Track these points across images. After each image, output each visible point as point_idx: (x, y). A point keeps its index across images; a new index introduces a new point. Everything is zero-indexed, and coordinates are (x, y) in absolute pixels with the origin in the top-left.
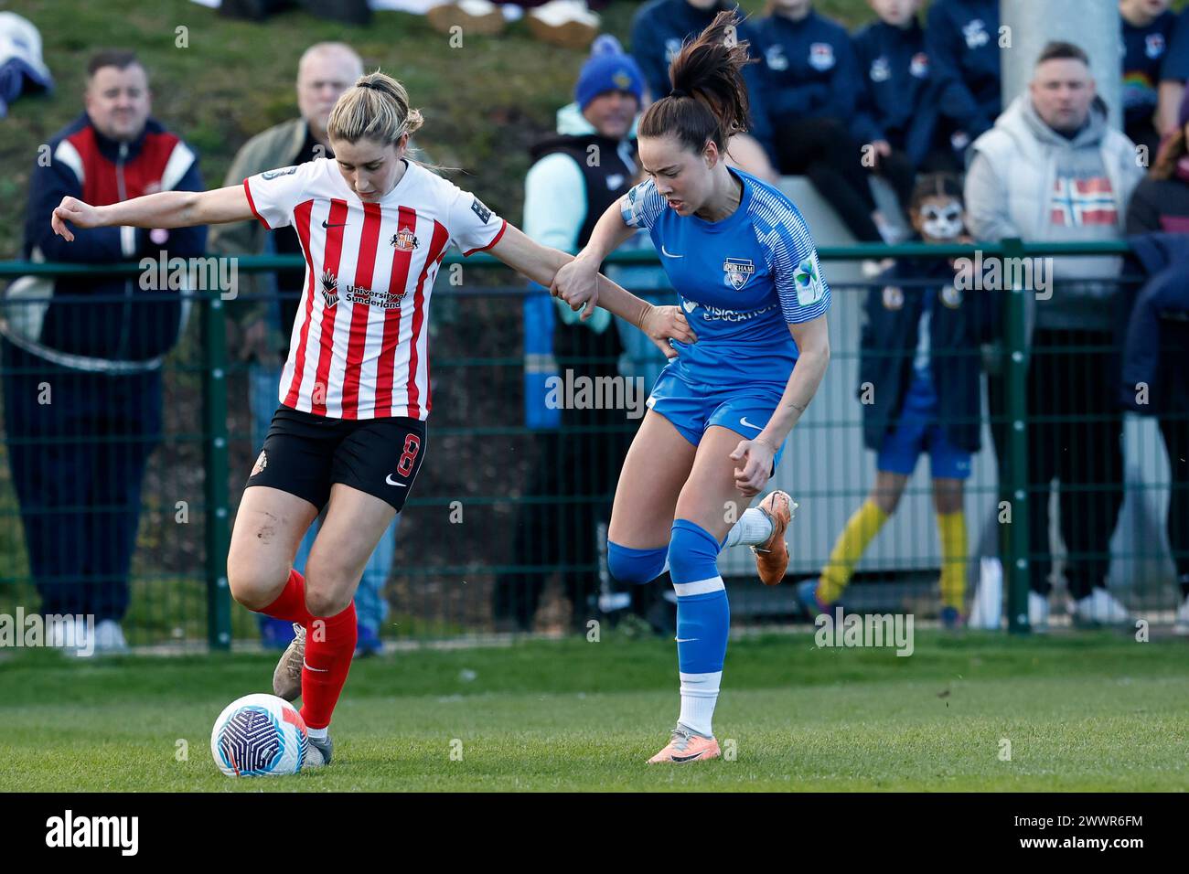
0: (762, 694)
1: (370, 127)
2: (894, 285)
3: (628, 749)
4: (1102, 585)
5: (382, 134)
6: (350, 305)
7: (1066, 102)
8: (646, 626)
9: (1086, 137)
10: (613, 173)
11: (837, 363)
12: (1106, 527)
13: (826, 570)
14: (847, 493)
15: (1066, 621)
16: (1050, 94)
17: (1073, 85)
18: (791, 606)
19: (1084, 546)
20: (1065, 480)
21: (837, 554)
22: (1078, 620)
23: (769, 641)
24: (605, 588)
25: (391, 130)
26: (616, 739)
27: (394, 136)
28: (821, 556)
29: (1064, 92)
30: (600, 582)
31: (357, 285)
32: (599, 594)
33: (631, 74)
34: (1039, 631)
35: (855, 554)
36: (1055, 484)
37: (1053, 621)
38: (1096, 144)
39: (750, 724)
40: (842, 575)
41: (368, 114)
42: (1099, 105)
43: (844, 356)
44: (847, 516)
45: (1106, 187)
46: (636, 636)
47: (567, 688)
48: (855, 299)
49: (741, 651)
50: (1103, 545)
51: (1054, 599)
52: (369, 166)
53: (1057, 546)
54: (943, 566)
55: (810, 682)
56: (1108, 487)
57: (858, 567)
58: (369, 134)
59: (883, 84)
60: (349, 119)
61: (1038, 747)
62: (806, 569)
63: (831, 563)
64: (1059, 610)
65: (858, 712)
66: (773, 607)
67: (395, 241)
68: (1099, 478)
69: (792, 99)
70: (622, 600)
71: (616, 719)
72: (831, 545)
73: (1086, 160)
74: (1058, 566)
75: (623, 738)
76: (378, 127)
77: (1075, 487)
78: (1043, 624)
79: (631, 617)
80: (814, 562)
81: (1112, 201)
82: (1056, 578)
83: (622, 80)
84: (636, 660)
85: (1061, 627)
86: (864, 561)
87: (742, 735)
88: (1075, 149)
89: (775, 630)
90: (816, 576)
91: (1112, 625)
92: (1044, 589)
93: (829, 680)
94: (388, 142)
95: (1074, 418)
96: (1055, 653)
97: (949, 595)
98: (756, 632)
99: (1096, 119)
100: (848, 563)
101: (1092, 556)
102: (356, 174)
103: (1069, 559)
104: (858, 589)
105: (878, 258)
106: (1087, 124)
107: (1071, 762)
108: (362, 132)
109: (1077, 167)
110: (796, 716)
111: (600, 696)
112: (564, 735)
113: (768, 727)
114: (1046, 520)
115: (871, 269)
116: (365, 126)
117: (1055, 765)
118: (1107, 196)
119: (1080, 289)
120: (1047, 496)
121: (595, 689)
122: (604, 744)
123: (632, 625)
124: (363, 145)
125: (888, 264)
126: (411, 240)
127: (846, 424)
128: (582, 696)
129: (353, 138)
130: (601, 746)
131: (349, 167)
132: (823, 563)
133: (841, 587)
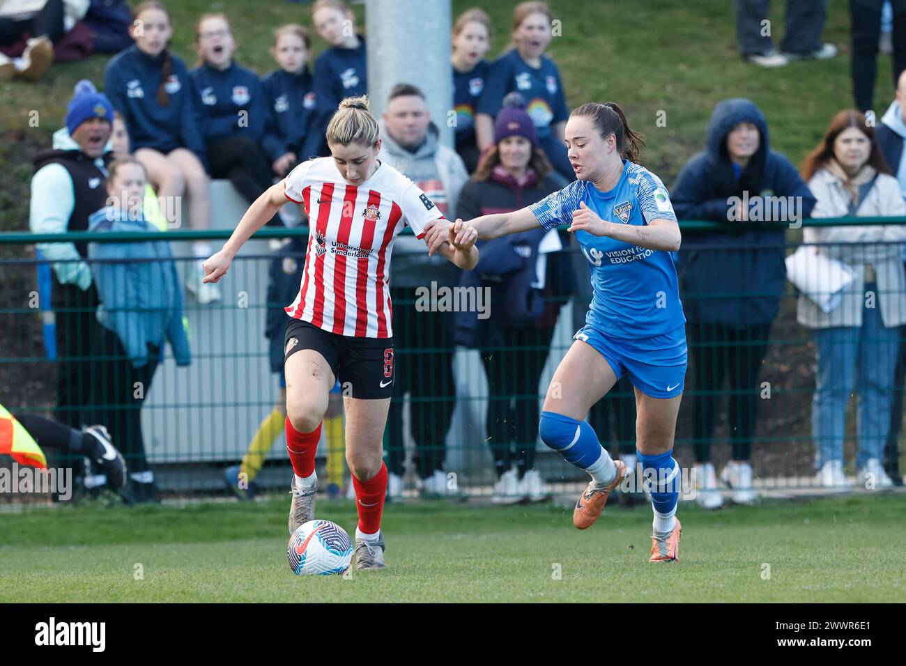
0: (200, 546)
1: (357, 135)
2: (291, 257)
3: (106, 585)
4: (440, 468)
5: (365, 139)
6: (334, 255)
7: (411, 126)
8: (118, 498)
9: (424, 151)
10: (94, 177)
11: (252, 312)
12: (444, 427)
13: (245, 459)
14: (260, 404)
15: (415, 493)
16: (400, 121)
17: (416, 114)
18: (220, 484)
19: (428, 440)
20: (414, 394)
21: (253, 447)
22: (424, 493)
23: (206, 509)
24: (88, 471)
25: (371, 137)
26: (98, 579)
27: (373, 140)
28: (242, 448)
29: (410, 120)
30: (84, 467)
31: (338, 241)
32: (84, 475)
33: (105, 106)
34: (395, 500)
35: (266, 447)
36: (407, 396)
37: (406, 494)
38: (431, 156)
39: (193, 567)
40: (256, 462)
41: (356, 125)
42: (433, 128)
43: (258, 306)
44: (260, 420)
45: (439, 186)
46: (111, 505)
47: (62, 543)
48: (264, 266)
49: (185, 515)
50: (441, 441)
51: (406, 478)
52: (356, 161)
53: (408, 441)
54: (328, 455)
55: (234, 537)
56: (444, 399)
57: (268, 456)
58: (356, 140)
59: (283, 113)
60: (343, 129)
61: (397, 583)
62: (231, 457)
63: (249, 453)
64: (411, 486)
65: (269, 559)
66: (209, 484)
67: (365, 213)
68: (439, 393)
69: (219, 125)
70: (100, 480)
71: (97, 564)
72: (249, 440)
73: (424, 168)
74: (409, 455)
75: (102, 578)
76: (362, 135)
77: (422, 399)
78: (399, 496)
79: (107, 492)
80: (237, 453)
81: (443, 196)
82: (408, 463)
83: (100, 110)
84: (111, 522)
85: (412, 497)
86: (273, 452)
87: (188, 575)
88: (416, 160)
89: (209, 501)
90: (237, 463)
91: (449, 496)
92: (400, 471)
93: (248, 536)
94: (369, 144)
95: (420, 351)
96: (409, 516)
97: (333, 476)
98: (196, 502)
99: (431, 138)
100: (261, 453)
101: (433, 447)
102: (347, 166)
103: (417, 450)
104: (269, 471)
105: (280, 237)
106: (424, 142)
107: (421, 593)
108: (351, 138)
109: (419, 173)
110: (225, 562)
111: (85, 548)
112: (61, 575)
113: (206, 570)
114: (401, 423)
115: (275, 245)
116: (353, 134)
117: (409, 596)
118: (440, 193)
119: (424, 259)
120: (401, 405)
121: (82, 543)
122: (89, 582)
123: (108, 497)
124: (353, 147)
125: (287, 241)
126: (376, 214)
127: (259, 355)
128: (72, 548)
129: (346, 142)
130: (87, 583)
131: (342, 161)
132: (243, 454)
133: (256, 470)
